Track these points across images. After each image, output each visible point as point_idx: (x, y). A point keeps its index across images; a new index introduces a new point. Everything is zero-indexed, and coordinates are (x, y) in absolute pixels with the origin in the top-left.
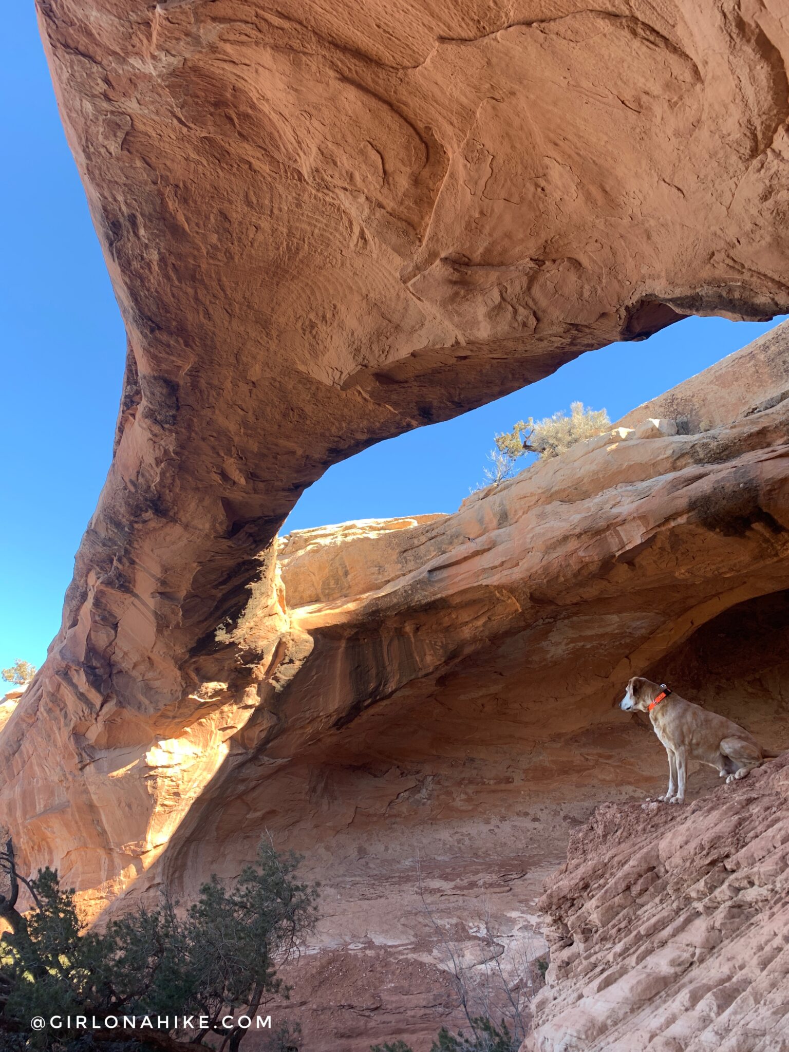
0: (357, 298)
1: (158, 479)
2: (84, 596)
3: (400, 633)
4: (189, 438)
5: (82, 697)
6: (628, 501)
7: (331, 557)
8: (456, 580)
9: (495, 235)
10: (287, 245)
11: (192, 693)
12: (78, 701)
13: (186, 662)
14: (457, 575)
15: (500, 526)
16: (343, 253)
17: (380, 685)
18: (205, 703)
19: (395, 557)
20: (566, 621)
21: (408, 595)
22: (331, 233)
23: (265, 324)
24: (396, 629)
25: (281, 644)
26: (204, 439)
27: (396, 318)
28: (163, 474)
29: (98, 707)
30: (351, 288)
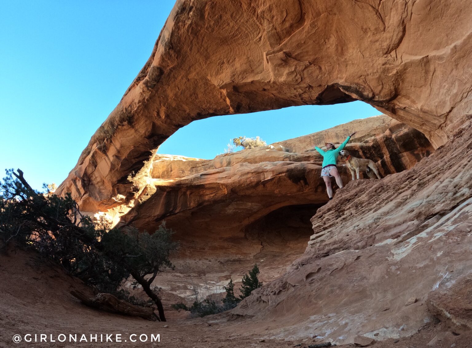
0: (245, 57)
1: (136, 109)
2: (89, 153)
3: (185, 194)
4: (154, 95)
5: (78, 190)
6: (270, 165)
7: (168, 164)
8: (209, 179)
9: (303, 50)
10: (234, 33)
11: (114, 197)
12: (76, 192)
13: (115, 185)
14: (209, 178)
15: (227, 166)
16: (250, 42)
17: (174, 210)
18: (117, 202)
19: (189, 169)
20: (235, 202)
21: (192, 181)
22: (251, 34)
23: (207, 58)
24: (184, 192)
25: (146, 188)
26: (159, 97)
27: (254, 68)
28: (139, 107)
29: (82, 195)
30: (245, 53)
